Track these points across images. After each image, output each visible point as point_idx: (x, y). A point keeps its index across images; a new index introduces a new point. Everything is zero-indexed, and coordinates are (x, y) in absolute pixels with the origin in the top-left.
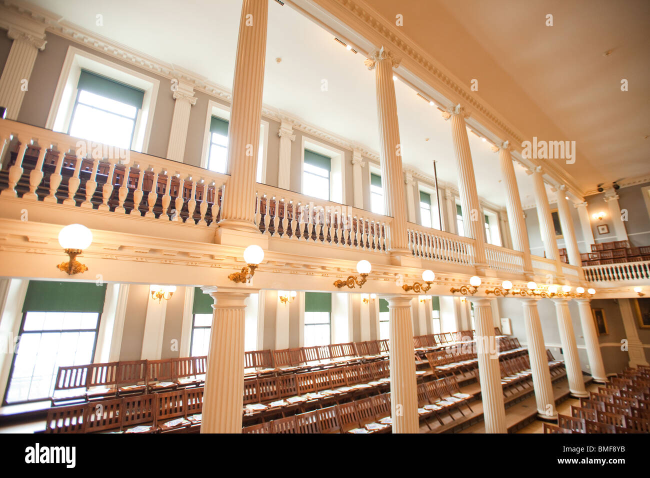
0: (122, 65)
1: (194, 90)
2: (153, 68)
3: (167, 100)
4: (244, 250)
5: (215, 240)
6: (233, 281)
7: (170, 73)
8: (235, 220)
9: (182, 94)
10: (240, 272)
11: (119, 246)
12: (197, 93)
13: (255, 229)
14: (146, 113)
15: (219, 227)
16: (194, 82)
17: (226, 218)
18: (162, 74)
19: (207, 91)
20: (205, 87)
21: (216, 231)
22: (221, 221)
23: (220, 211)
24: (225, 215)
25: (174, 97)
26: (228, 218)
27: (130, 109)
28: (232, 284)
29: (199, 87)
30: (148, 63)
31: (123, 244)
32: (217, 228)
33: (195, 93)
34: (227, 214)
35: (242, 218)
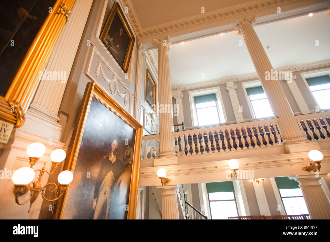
0: (207, 88)
1: (234, 82)
2: (215, 83)
3: (225, 92)
4: (308, 153)
5: (286, 152)
6: (306, 171)
7: (222, 81)
8: (292, 139)
9: (229, 87)
10: (309, 165)
11: (246, 164)
12: (235, 83)
13: (306, 140)
14: (220, 102)
15: (285, 144)
16: (232, 79)
17: (286, 139)
18: (219, 84)
19: (239, 80)
20: (237, 79)
21: (284, 147)
22: (284, 141)
23: (281, 136)
24: (285, 137)
25: (227, 90)
26: (288, 139)
27: (213, 103)
28: (307, 173)
29: (235, 80)
30: (212, 82)
31: (247, 163)
32: (284, 145)
33: (234, 83)
34: (286, 136)
35: (296, 137)
